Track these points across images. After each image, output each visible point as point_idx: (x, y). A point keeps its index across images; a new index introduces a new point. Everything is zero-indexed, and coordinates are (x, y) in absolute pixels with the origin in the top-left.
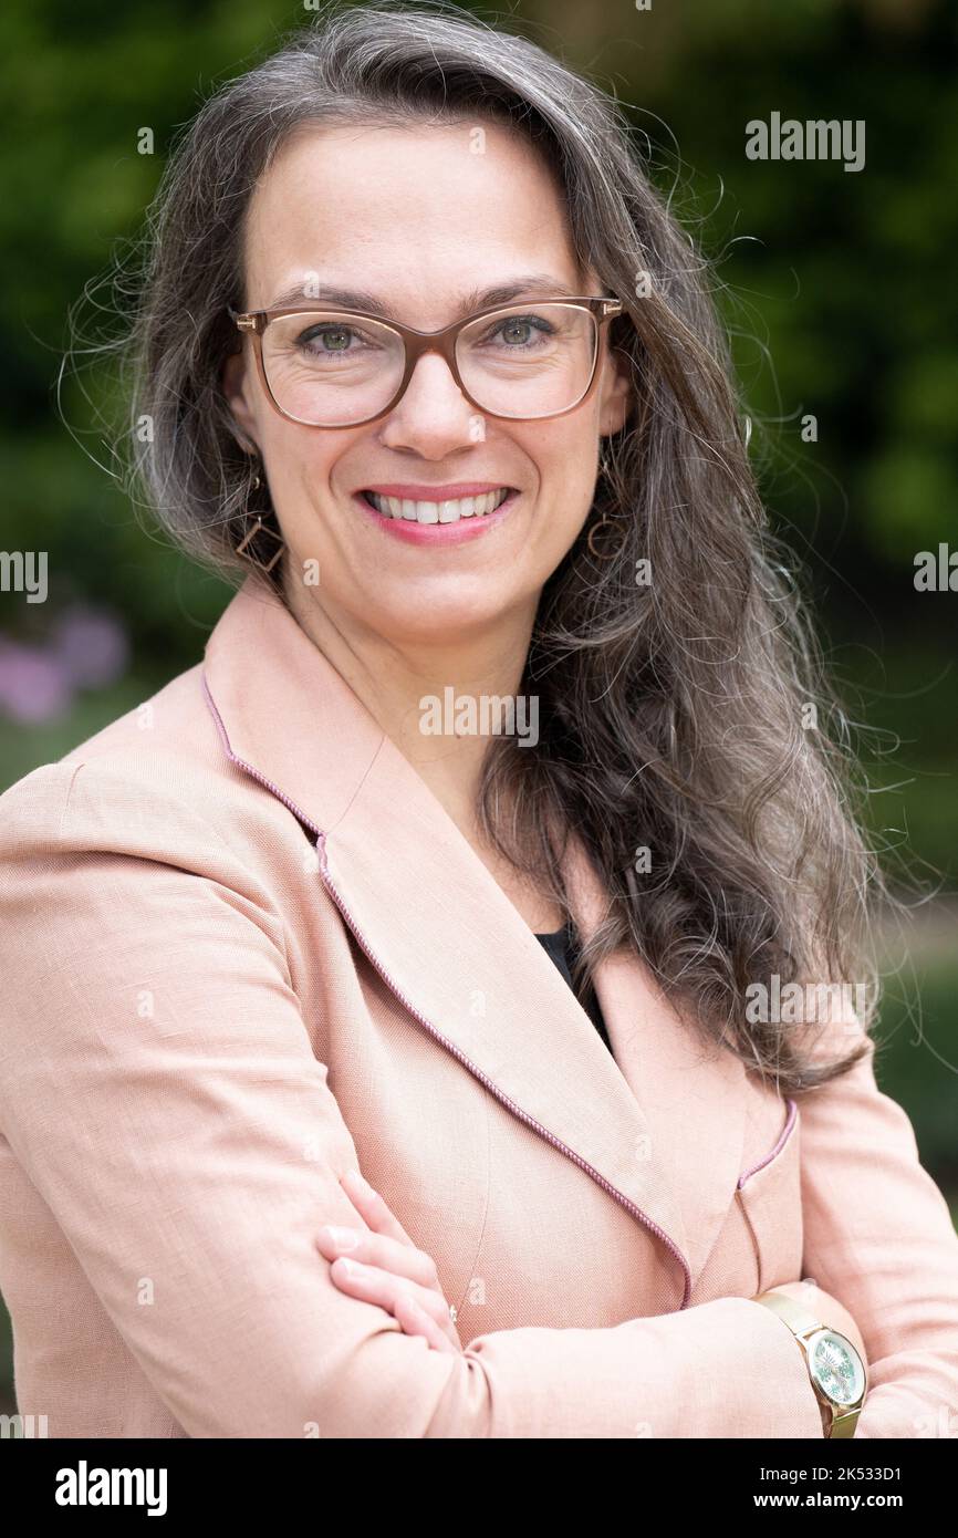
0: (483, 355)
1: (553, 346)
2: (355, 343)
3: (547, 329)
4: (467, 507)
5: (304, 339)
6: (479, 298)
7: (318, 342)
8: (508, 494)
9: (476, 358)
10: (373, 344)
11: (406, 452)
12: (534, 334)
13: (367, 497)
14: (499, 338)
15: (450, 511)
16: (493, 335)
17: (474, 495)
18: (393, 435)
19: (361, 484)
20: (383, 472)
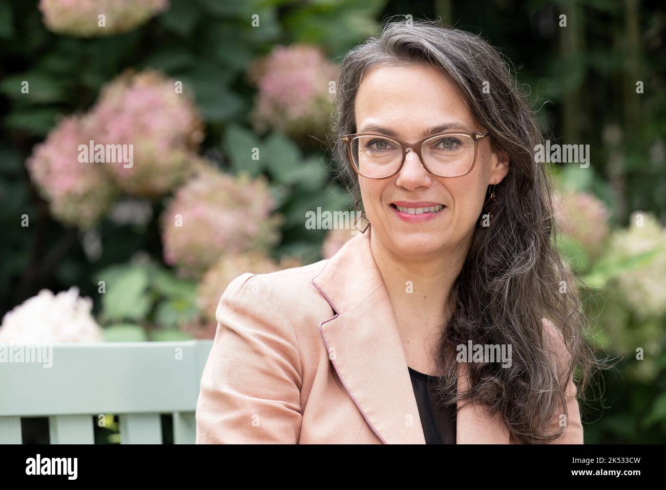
0: (434, 152)
1: (461, 150)
2: (388, 147)
3: (458, 142)
4: (426, 210)
5: (369, 144)
6: (430, 130)
7: (375, 146)
8: (444, 207)
9: (432, 153)
10: (394, 148)
11: (402, 188)
12: (455, 144)
13: (394, 206)
14: (441, 146)
15: (420, 211)
16: (439, 144)
17: (429, 206)
18: (398, 183)
19: (391, 202)
20: (399, 197)
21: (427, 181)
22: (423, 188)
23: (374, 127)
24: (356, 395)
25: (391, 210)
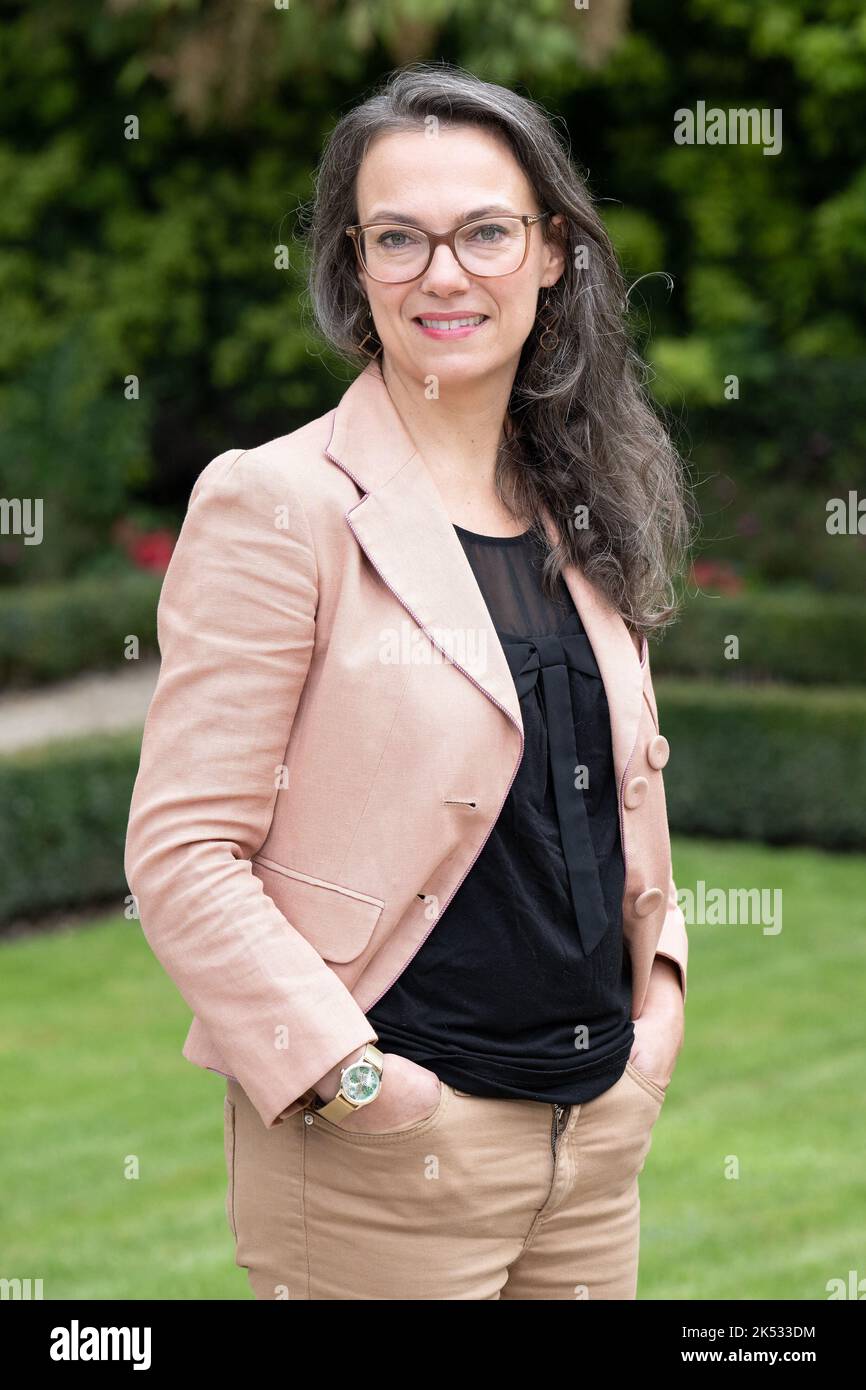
0: (471, 245)
1: (507, 241)
2: (407, 241)
3: (503, 231)
4: (464, 322)
5: (382, 239)
6: (465, 217)
7: (389, 241)
8: (486, 318)
9: (467, 247)
10: (415, 241)
11: (432, 294)
12: (497, 234)
13: (418, 320)
14: (479, 236)
15: (455, 324)
16: (477, 234)
17: (468, 318)
18: (425, 287)
19: (414, 315)
20: (423, 306)
21: (464, 283)
22: (459, 293)
23: (389, 215)
24: (408, 599)
25: (414, 325)
